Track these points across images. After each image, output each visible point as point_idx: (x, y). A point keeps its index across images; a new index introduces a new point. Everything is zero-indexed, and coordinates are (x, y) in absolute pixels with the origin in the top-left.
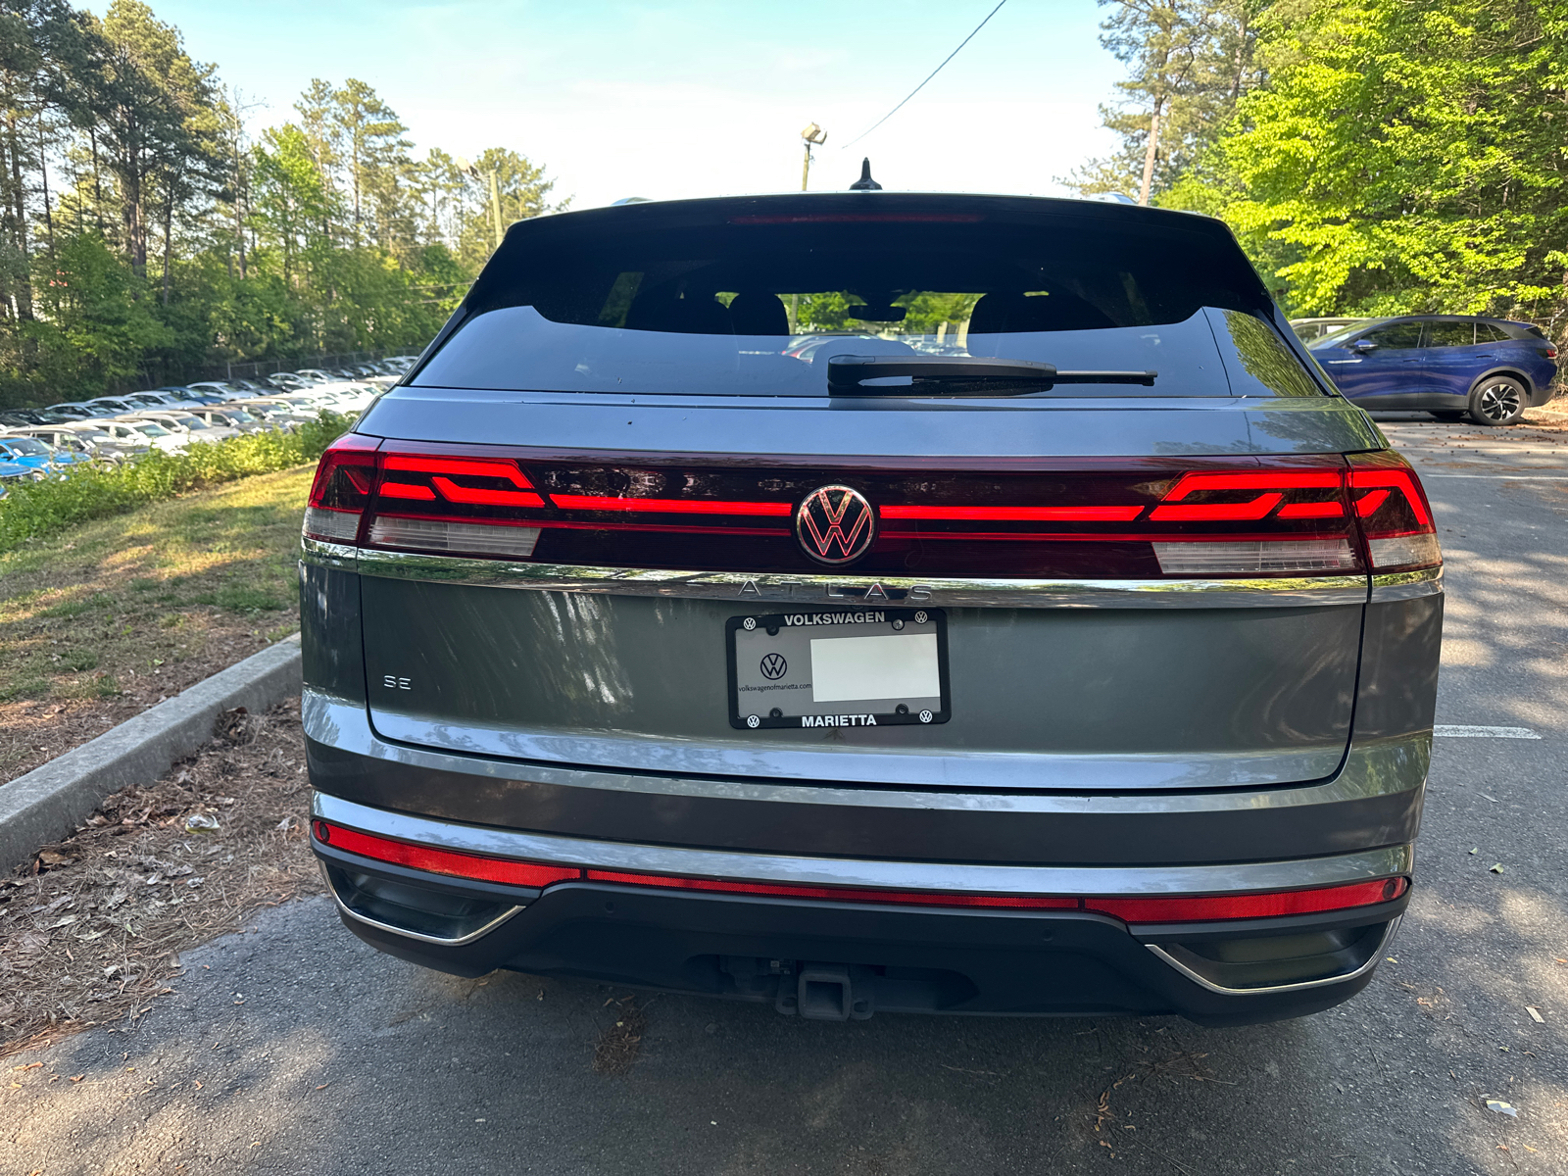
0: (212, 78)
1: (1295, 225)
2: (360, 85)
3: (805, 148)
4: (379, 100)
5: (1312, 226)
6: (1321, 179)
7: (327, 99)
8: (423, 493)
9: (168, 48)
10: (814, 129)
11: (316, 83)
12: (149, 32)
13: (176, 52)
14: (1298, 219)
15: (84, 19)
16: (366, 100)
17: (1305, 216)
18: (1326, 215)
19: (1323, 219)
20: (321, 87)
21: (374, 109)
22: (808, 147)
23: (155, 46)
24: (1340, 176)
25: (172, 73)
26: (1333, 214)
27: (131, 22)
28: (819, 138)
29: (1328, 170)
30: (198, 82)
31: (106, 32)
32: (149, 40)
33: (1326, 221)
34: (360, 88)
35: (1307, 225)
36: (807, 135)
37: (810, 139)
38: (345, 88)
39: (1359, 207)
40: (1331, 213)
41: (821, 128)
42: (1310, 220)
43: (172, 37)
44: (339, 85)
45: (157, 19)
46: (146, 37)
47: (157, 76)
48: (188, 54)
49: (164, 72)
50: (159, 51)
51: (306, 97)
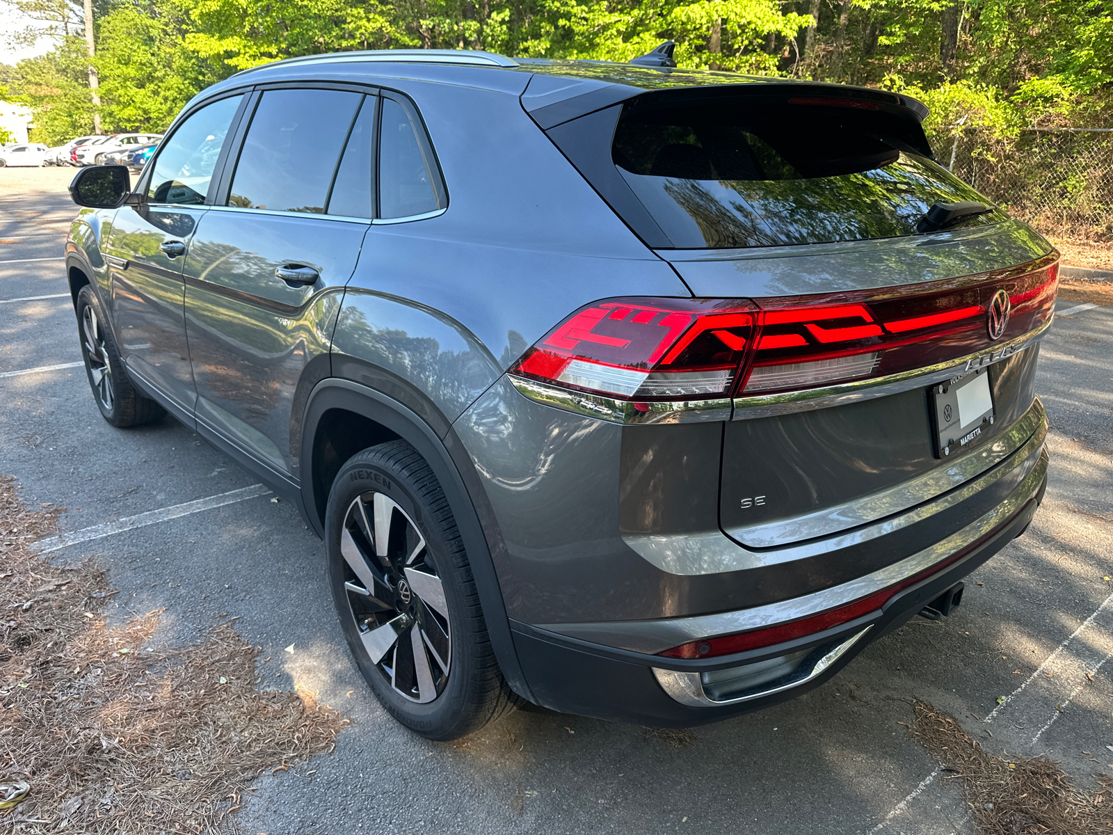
1: (242, 56)
5: (254, 57)
6: (253, 22)
8: (797, 340)
14: (242, 51)
17: (247, 50)
18: (262, 50)
19: (260, 53)
24: (267, 22)
26: (266, 49)
29: (256, 15)
33: (263, 54)
35: (250, 56)
39: (284, 46)
40: (264, 49)
42: (251, 52)
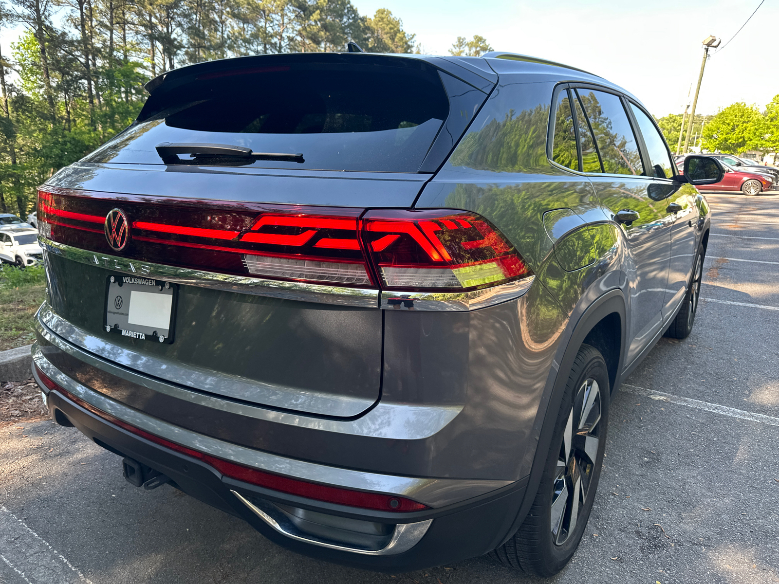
0: (413, 41)
2: (480, 38)
3: (704, 51)
4: (487, 44)
7: (464, 46)
9: (396, 29)
10: (711, 38)
11: (459, 39)
12: (390, 22)
13: (399, 30)
15: (363, 20)
16: (481, 45)
20: (461, 40)
21: (484, 49)
22: (707, 50)
23: (391, 29)
25: (396, 40)
27: (382, 19)
28: (715, 44)
30: (406, 43)
31: (373, 25)
32: (389, 26)
34: (479, 39)
36: (706, 42)
37: (709, 45)
38: (472, 40)
41: (717, 38)
43: (398, 23)
44: (470, 39)
45: (392, 17)
46: (387, 25)
47: (390, 42)
48: (404, 31)
49: (393, 39)
50: (392, 31)
51: (454, 46)
